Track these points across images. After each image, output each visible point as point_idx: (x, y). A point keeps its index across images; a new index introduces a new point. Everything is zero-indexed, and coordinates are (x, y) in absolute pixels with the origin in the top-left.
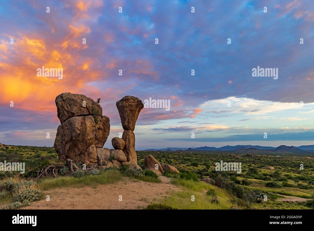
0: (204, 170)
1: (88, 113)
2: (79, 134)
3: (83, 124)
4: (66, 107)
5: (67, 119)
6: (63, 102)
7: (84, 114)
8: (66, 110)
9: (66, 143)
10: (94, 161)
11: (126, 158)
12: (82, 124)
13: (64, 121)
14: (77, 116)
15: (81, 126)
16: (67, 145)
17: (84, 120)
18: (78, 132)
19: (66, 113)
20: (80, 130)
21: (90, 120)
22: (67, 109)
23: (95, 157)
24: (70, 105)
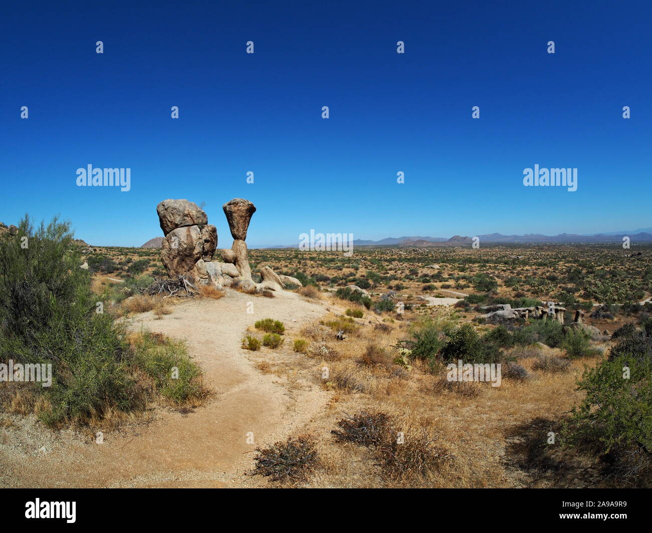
0: (351, 274)
1: (192, 223)
2: (186, 249)
3: (189, 236)
4: (168, 217)
5: (171, 231)
6: (165, 211)
7: (188, 224)
8: (169, 221)
9: (174, 258)
10: (204, 277)
11: (238, 272)
12: (187, 237)
13: (168, 233)
14: (181, 227)
15: (187, 240)
16: (174, 260)
17: (189, 231)
18: (185, 246)
19: (169, 224)
20: (186, 244)
21: (196, 232)
22: (170, 219)
23: (205, 273)
24: (172, 214)
